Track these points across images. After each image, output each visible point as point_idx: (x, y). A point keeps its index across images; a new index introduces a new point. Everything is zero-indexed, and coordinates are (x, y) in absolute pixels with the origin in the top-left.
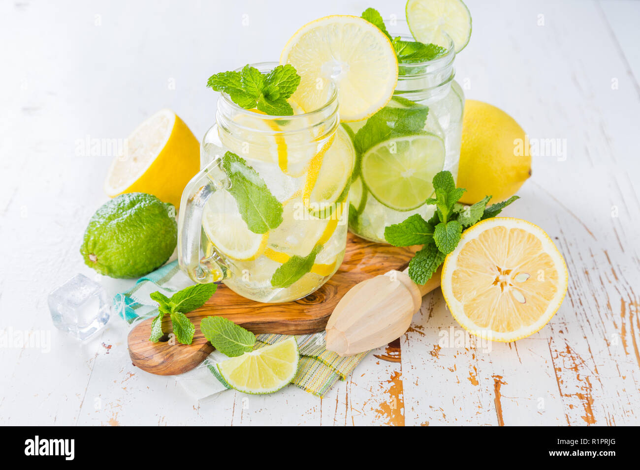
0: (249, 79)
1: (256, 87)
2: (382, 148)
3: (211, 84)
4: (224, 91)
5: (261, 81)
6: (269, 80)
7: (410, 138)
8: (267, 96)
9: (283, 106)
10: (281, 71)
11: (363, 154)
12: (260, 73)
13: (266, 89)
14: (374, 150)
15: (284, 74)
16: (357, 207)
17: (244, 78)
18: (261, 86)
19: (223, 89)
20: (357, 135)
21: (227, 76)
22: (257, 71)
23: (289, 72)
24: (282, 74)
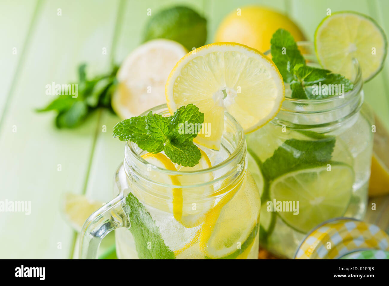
0: (154, 125)
1: (162, 132)
2: (289, 178)
3: (117, 134)
4: (131, 141)
5: (166, 126)
6: (173, 122)
7: (317, 170)
8: (174, 140)
9: (190, 148)
10: (184, 112)
11: (271, 182)
12: (164, 119)
13: (171, 133)
14: (281, 179)
15: (187, 114)
16: (266, 227)
17: (149, 125)
18: (167, 130)
19: (129, 138)
20: (264, 164)
21: (132, 123)
22: (161, 117)
23: (192, 111)
24: (185, 114)
